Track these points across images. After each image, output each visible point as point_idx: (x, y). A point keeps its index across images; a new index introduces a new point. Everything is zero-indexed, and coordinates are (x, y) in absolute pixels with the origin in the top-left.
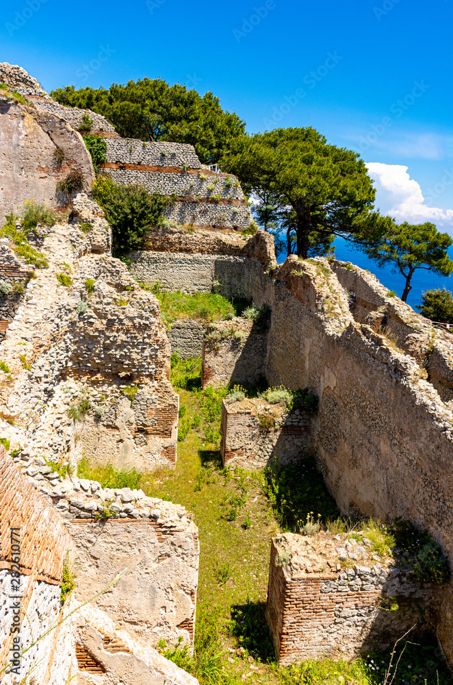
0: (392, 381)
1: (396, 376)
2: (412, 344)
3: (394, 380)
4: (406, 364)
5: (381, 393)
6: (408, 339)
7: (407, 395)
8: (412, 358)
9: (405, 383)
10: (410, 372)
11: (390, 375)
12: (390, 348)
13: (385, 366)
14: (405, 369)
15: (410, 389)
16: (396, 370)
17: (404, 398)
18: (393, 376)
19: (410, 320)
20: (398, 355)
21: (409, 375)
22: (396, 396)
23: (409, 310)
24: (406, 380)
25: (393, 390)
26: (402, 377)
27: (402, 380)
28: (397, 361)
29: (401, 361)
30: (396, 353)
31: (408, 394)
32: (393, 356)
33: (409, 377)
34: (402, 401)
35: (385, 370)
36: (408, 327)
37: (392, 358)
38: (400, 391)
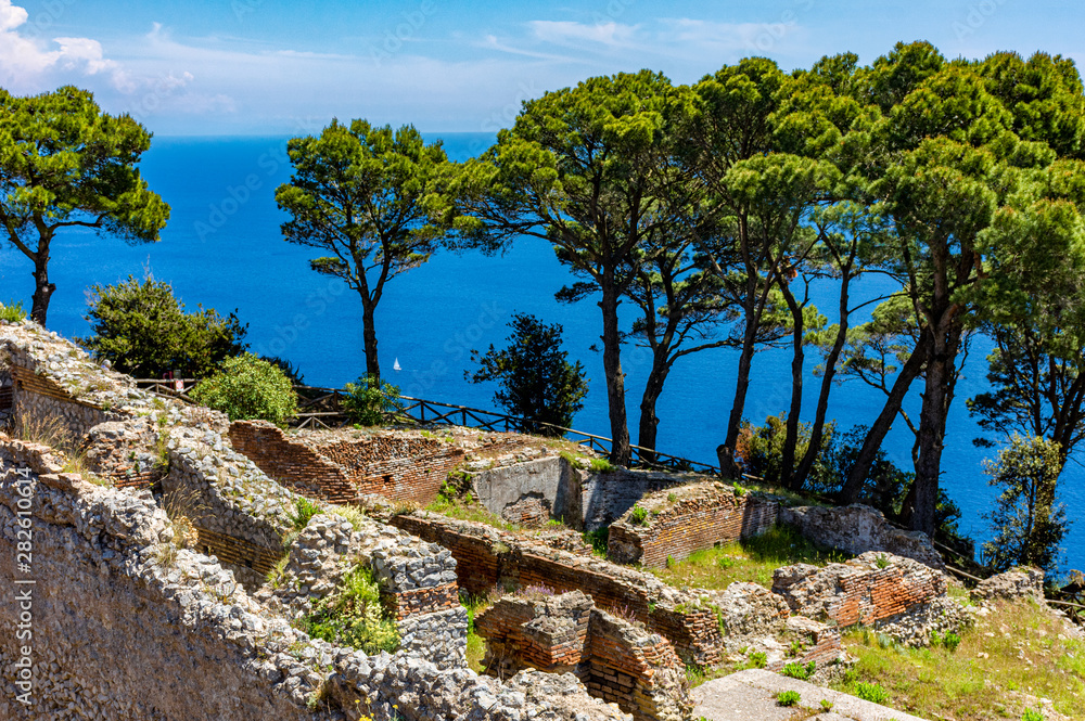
0: (96, 575)
1: (108, 555)
2: (106, 455)
3: (105, 570)
4: (130, 513)
5: (68, 619)
6: (91, 439)
7: (150, 604)
8: (140, 493)
9: (138, 571)
10: (147, 534)
11: (89, 558)
12: (71, 476)
13: (67, 533)
14: (130, 531)
15: (157, 584)
16: (105, 539)
17: (145, 616)
18: (97, 558)
19: (85, 383)
20: (97, 491)
21: (147, 543)
22: (118, 617)
23: (72, 354)
24: (139, 562)
25: (104, 600)
26: (126, 556)
27: (128, 563)
28: (101, 509)
29: (113, 508)
30: (92, 487)
31: (155, 600)
32: (86, 497)
33: (150, 549)
34: (139, 627)
35: (70, 545)
36: (83, 405)
37: (85, 504)
38: (127, 600)
